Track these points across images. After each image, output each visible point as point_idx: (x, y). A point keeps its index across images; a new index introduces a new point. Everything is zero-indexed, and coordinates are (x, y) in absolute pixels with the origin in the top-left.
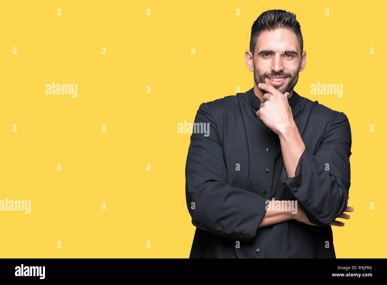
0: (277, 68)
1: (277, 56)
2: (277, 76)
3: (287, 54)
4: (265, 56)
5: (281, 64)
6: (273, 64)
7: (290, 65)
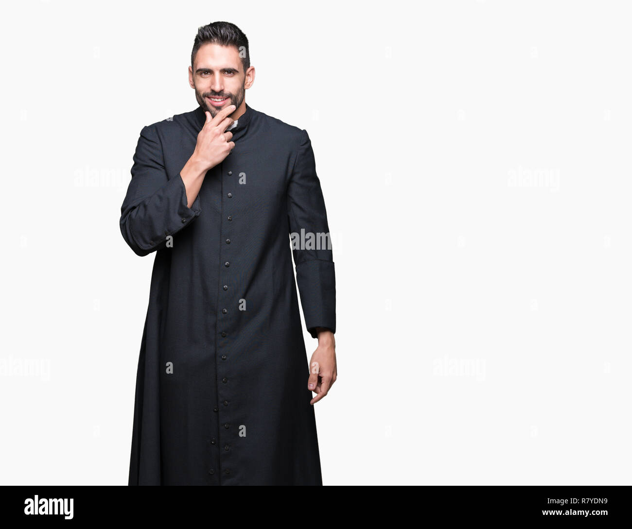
0: (217, 88)
1: (217, 74)
2: (217, 96)
3: (228, 71)
4: (203, 74)
5: (222, 83)
6: (213, 83)
7: (231, 85)
